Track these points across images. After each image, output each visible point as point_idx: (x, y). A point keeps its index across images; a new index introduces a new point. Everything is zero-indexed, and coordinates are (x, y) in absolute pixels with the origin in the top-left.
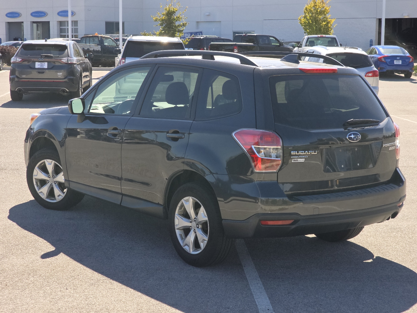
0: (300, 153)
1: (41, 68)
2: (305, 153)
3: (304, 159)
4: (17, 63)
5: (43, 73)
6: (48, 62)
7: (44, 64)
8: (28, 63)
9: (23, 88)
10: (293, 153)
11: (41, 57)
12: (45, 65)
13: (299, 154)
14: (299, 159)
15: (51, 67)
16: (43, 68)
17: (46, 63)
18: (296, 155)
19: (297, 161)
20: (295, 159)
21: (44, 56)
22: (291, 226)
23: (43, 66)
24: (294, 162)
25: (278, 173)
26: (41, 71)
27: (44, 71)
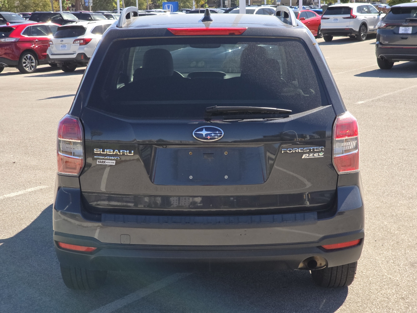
0: (107, 151)
1: (405, 33)
2: (114, 153)
3: (114, 161)
4: (382, 28)
5: (406, 38)
6: (413, 27)
7: (408, 29)
8: (391, 28)
9: (385, 56)
10: (96, 151)
11: (406, 21)
12: (410, 30)
13: (105, 153)
14: (107, 161)
15: (415, 32)
16: (407, 33)
17: (411, 28)
18: (100, 155)
19: (104, 164)
20: (101, 161)
21: (409, 20)
22: (89, 255)
23: (407, 31)
24: (100, 164)
25: (79, 177)
26: (405, 36)
27: (408, 36)
